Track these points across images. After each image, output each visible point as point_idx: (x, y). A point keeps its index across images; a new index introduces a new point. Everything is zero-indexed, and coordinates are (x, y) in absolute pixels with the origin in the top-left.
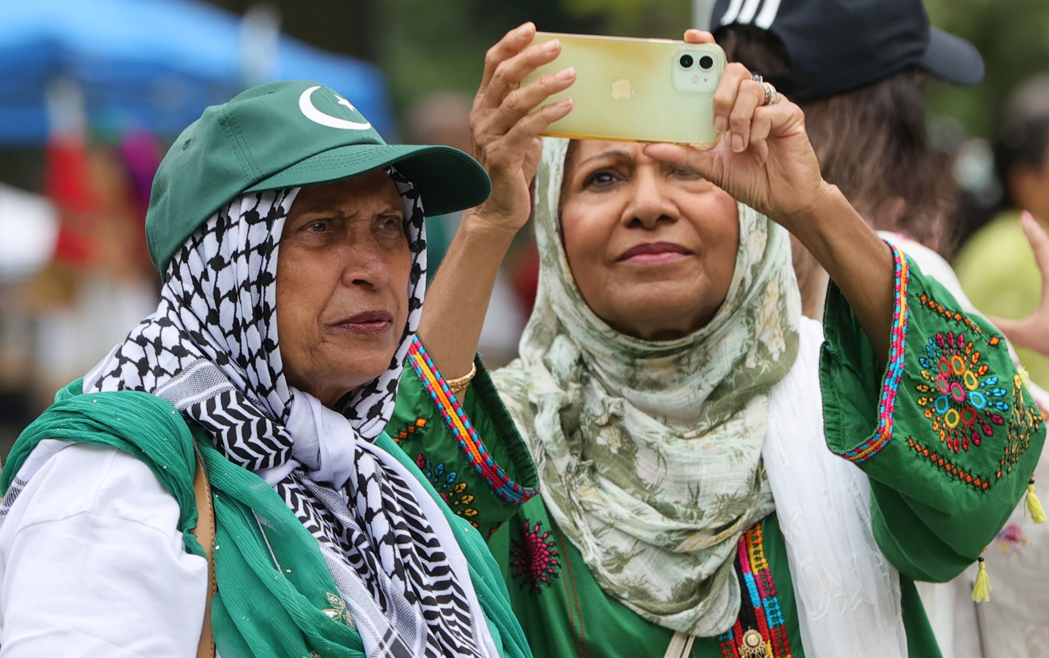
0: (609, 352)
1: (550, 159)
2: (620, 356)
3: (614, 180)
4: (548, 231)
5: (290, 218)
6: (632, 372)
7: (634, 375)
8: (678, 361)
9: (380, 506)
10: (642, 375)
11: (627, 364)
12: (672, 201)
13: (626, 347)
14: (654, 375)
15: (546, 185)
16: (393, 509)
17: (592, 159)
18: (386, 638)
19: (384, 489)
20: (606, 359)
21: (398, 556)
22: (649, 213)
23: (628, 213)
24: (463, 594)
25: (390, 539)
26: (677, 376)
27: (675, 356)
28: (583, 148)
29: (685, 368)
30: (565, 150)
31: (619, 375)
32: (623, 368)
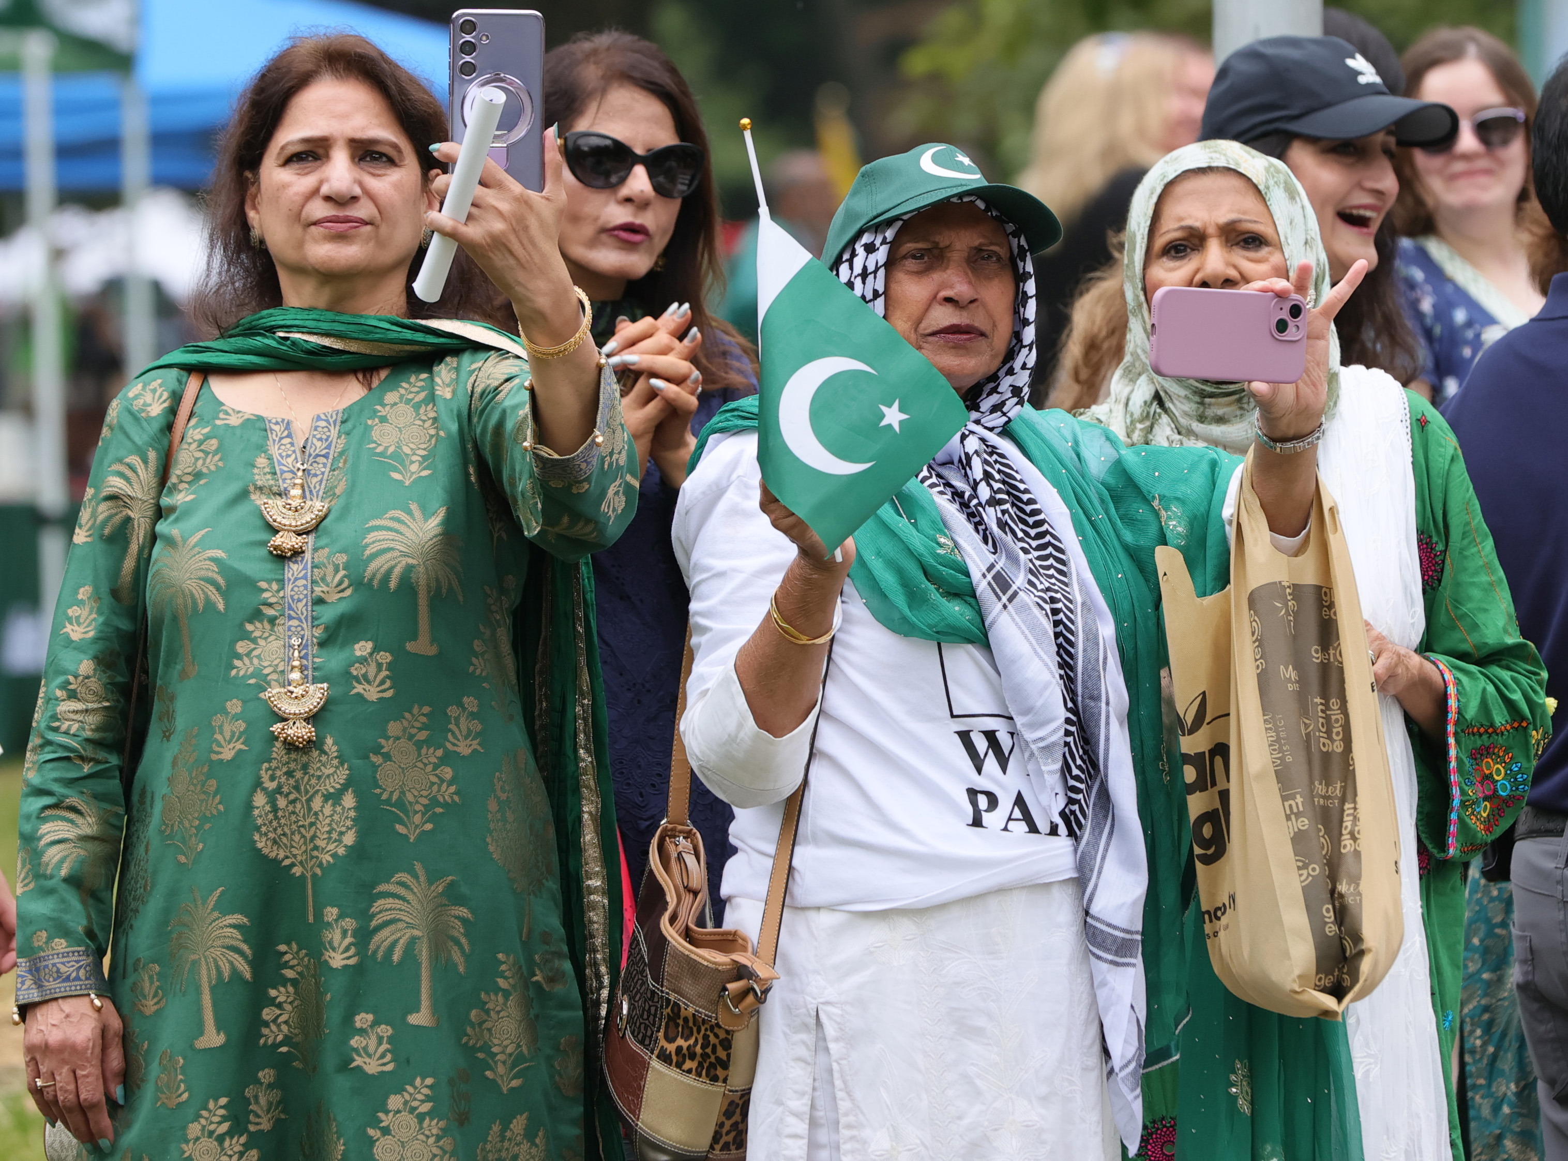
0: (1183, 392)
1: (1137, 229)
2: (1191, 396)
3: (1189, 250)
4: (1135, 288)
5: (894, 246)
6: (1201, 409)
7: (1203, 412)
8: (1239, 400)
9: (981, 476)
10: (1210, 412)
11: (1198, 403)
12: (1235, 267)
13: (1197, 388)
14: (1220, 412)
15: (1134, 249)
16: (994, 479)
17: (1168, 231)
18: (989, 569)
19: (986, 462)
20: (1181, 399)
21: (1000, 515)
22: (1216, 277)
23: (1198, 278)
24: (1060, 541)
25: (993, 502)
26: (1238, 412)
27: (1237, 396)
28: (1162, 221)
29: (1245, 406)
30: (1149, 223)
31: (1191, 413)
32: (1195, 406)
